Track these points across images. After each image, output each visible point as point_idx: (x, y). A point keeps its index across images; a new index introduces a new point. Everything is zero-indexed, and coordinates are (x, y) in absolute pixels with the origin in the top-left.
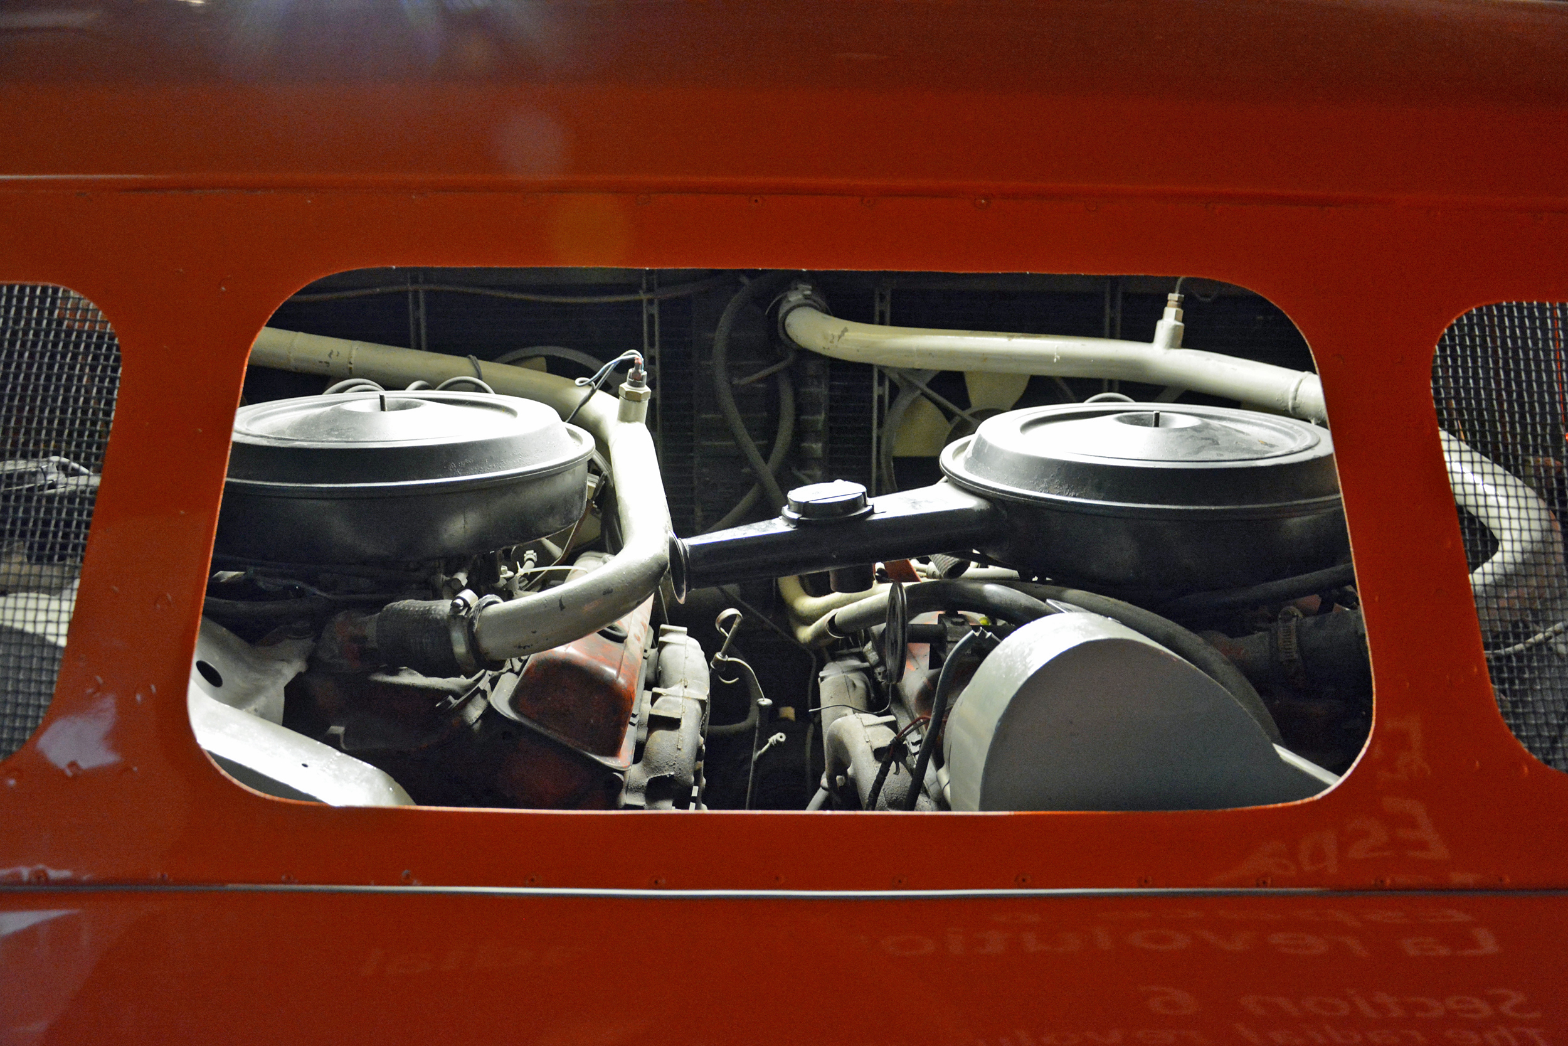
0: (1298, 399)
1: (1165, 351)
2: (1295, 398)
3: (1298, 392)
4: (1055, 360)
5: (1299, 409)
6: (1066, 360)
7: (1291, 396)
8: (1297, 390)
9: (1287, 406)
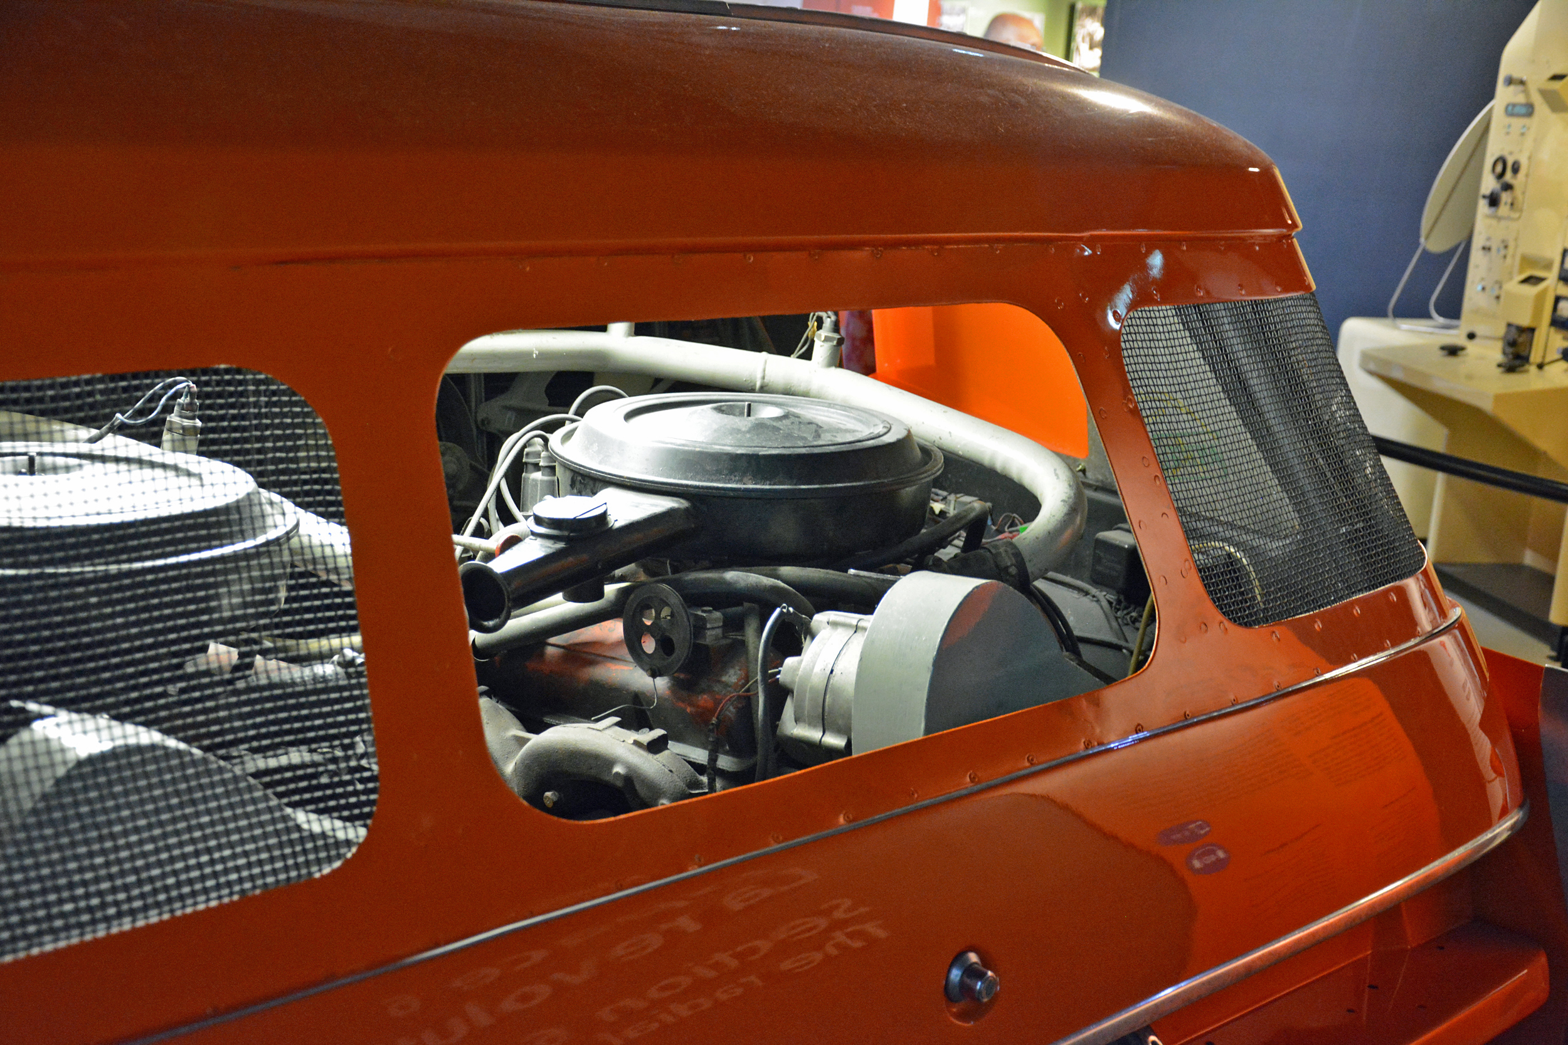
0: (766, 378)
1: (625, 339)
2: (763, 378)
3: (766, 372)
4: (534, 356)
5: (767, 388)
6: (544, 355)
7: (759, 376)
8: (764, 371)
9: (755, 385)
